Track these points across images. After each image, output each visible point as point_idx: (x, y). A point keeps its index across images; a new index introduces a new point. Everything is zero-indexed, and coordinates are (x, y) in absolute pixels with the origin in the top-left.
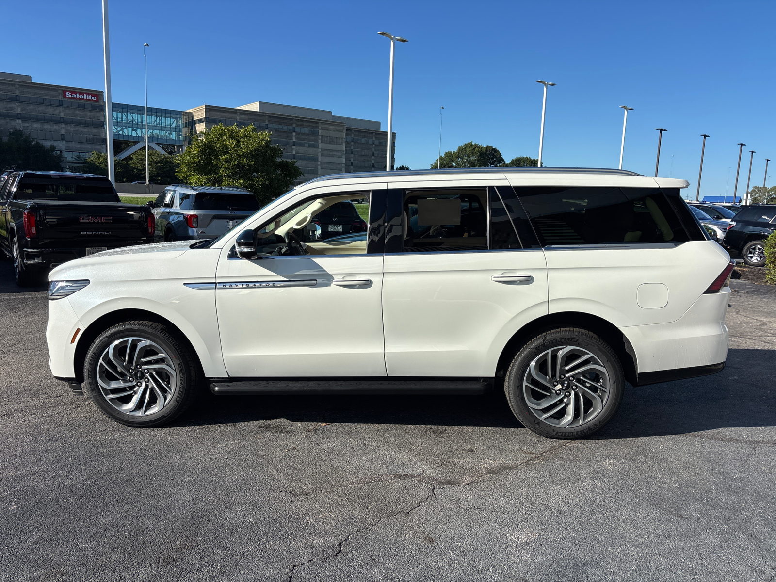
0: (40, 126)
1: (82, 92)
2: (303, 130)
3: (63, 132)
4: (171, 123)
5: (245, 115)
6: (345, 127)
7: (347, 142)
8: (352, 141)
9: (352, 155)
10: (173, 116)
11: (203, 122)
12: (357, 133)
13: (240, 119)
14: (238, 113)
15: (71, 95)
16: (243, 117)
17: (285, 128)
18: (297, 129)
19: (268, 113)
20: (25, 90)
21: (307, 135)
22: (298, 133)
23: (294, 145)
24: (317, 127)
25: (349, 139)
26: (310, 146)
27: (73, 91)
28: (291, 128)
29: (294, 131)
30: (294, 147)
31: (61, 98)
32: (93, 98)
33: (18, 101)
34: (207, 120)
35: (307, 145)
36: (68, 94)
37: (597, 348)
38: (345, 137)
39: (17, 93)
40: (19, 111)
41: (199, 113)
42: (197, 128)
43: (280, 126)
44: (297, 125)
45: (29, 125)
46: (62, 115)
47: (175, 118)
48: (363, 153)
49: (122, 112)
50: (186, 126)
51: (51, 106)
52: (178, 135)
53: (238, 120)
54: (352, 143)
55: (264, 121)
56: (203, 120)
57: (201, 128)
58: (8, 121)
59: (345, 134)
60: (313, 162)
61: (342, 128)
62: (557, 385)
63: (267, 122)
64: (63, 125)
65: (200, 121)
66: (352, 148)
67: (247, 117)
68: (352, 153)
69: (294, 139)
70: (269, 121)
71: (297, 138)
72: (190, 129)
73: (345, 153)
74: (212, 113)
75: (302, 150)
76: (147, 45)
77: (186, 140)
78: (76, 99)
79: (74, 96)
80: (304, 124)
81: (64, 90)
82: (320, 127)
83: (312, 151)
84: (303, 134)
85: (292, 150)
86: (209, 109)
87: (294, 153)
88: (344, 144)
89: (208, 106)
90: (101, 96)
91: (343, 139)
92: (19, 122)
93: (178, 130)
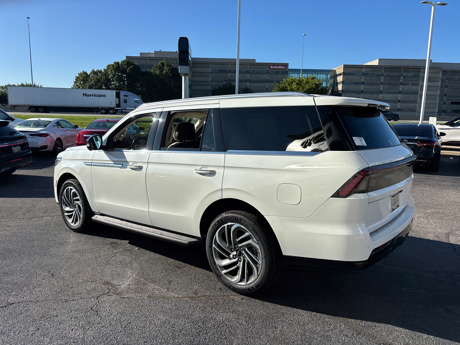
0: (257, 85)
1: (278, 65)
2: (408, 74)
3: (267, 87)
4: (324, 77)
5: (368, 68)
6: (442, 70)
7: (443, 80)
8: (447, 79)
9: (446, 89)
10: (325, 73)
11: (342, 75)
12: (452, 73)
13: (365, 71)
14: (364, 68)
15: (273, 67)
16: (367, 69)
17: (395, 74)
18: (405, 74)
19: (384, 66)
20: (252, 67)
21: (412, 77)
22: (404, 77)
23: (401, 85)
24: (420, 72)
25: (445, 77)
26: (413, 84)
27: (274, 65)
28: (400, 74)
29: (402, 76)
30: (401, 86)
31: (268, 69)
32: (283, 67)
33: (249, 73)
34: (344, 74)
35: (411, 84)
36: (271, 67)
37: (252, 228)
38: (441, 76)
39: (248, 69)
40: (248, 78)
41: (340, 70)
42: (338, 79)
43: (392, 73)
44: (404, 72)
45: (252, 84)
46: (268, 78)
47: (325, 74)
48: (456, 87)
49: (297, 73)
50: (331, 78)
51: (263, 74)
52: (327, 84)
53: (363, 72)
54: (447, 80)
55: (381, 71)
56: (342, 74)
57: (340, 78)
58: (243, 83)
59: (441, 75)
60: (414, 96)
61: (439, 71)
62: (234, 251)
63: (383, 71)
64: (268, 83)
65: (340, 74)
66: (447, 84)
67: (369, 69)
68: (446, 87)
69: (401, 81)
70: (385, 71)
71: (403, 80)
72: (334, 80)
73: (440, 87)
74: (348, 69)
75: (407, 88)
76: (305, 35)
77: (331, 86)
78: (275, 69)
79: (274, 67)
80: (410, 70)
81: (269, 65)
82: (421, 72)
83: (414, 88)
84: (408, 77)
85: (399, 88)
86: (346, 67)
87: (400, 90)
88: (440, 81)
89: (345, 65)
90: (287, 66)
91: (440, 78)
92: (248, 83)
93: (327, 81)
